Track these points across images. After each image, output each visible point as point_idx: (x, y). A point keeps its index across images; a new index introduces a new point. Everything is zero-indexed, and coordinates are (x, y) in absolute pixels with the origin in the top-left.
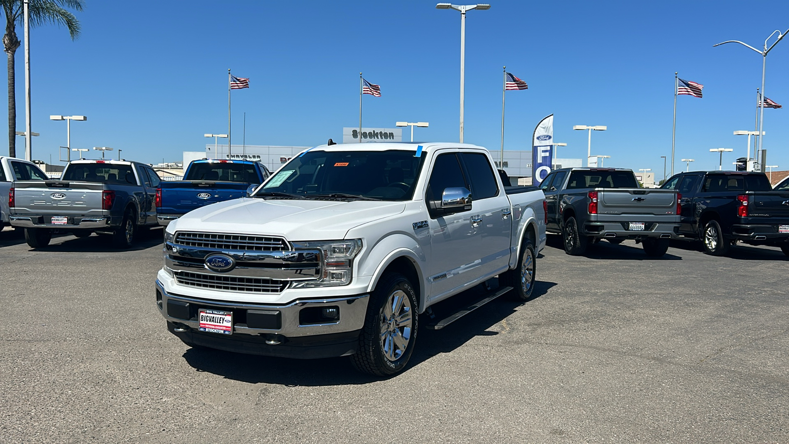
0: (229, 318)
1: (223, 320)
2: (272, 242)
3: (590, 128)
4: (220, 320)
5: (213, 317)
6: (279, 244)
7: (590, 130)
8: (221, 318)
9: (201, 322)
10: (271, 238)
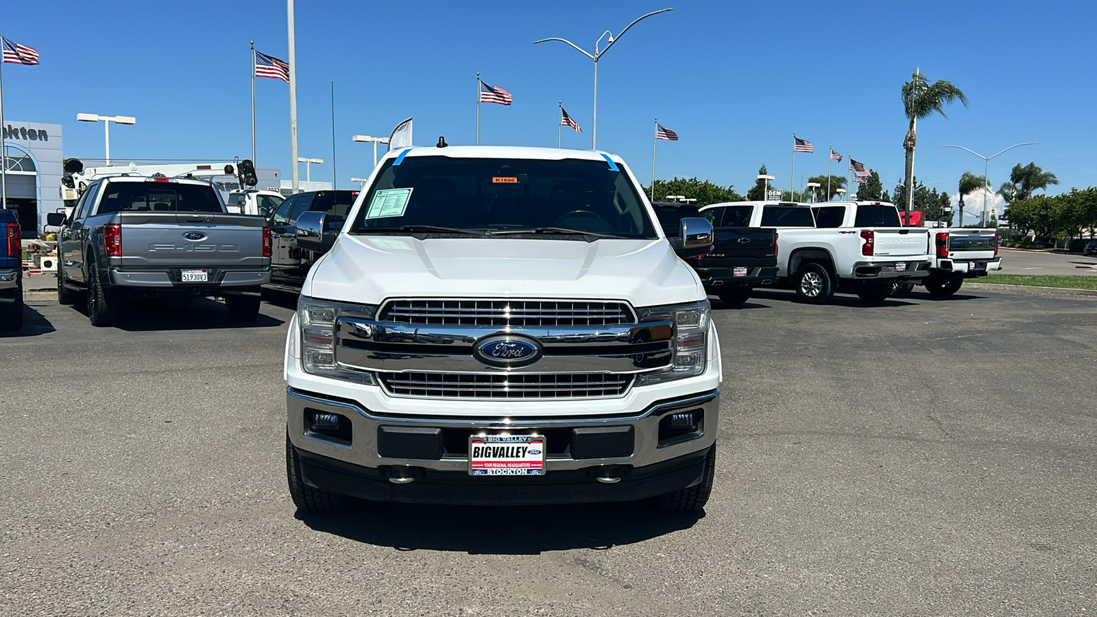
0: (539, 447)
1: (524, 452)
2: (604, 310)
3: (375, 139)
4: (518, 452)
5: (503, 448)
6: (617, 313)
7: (375, 143)
8: (518, 448)
9: (474, 459)
10: (602, 304)
